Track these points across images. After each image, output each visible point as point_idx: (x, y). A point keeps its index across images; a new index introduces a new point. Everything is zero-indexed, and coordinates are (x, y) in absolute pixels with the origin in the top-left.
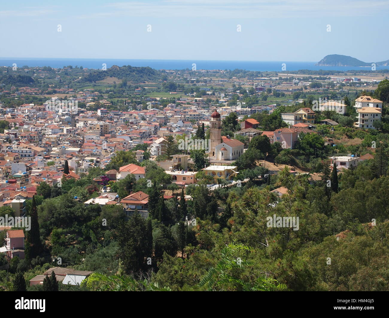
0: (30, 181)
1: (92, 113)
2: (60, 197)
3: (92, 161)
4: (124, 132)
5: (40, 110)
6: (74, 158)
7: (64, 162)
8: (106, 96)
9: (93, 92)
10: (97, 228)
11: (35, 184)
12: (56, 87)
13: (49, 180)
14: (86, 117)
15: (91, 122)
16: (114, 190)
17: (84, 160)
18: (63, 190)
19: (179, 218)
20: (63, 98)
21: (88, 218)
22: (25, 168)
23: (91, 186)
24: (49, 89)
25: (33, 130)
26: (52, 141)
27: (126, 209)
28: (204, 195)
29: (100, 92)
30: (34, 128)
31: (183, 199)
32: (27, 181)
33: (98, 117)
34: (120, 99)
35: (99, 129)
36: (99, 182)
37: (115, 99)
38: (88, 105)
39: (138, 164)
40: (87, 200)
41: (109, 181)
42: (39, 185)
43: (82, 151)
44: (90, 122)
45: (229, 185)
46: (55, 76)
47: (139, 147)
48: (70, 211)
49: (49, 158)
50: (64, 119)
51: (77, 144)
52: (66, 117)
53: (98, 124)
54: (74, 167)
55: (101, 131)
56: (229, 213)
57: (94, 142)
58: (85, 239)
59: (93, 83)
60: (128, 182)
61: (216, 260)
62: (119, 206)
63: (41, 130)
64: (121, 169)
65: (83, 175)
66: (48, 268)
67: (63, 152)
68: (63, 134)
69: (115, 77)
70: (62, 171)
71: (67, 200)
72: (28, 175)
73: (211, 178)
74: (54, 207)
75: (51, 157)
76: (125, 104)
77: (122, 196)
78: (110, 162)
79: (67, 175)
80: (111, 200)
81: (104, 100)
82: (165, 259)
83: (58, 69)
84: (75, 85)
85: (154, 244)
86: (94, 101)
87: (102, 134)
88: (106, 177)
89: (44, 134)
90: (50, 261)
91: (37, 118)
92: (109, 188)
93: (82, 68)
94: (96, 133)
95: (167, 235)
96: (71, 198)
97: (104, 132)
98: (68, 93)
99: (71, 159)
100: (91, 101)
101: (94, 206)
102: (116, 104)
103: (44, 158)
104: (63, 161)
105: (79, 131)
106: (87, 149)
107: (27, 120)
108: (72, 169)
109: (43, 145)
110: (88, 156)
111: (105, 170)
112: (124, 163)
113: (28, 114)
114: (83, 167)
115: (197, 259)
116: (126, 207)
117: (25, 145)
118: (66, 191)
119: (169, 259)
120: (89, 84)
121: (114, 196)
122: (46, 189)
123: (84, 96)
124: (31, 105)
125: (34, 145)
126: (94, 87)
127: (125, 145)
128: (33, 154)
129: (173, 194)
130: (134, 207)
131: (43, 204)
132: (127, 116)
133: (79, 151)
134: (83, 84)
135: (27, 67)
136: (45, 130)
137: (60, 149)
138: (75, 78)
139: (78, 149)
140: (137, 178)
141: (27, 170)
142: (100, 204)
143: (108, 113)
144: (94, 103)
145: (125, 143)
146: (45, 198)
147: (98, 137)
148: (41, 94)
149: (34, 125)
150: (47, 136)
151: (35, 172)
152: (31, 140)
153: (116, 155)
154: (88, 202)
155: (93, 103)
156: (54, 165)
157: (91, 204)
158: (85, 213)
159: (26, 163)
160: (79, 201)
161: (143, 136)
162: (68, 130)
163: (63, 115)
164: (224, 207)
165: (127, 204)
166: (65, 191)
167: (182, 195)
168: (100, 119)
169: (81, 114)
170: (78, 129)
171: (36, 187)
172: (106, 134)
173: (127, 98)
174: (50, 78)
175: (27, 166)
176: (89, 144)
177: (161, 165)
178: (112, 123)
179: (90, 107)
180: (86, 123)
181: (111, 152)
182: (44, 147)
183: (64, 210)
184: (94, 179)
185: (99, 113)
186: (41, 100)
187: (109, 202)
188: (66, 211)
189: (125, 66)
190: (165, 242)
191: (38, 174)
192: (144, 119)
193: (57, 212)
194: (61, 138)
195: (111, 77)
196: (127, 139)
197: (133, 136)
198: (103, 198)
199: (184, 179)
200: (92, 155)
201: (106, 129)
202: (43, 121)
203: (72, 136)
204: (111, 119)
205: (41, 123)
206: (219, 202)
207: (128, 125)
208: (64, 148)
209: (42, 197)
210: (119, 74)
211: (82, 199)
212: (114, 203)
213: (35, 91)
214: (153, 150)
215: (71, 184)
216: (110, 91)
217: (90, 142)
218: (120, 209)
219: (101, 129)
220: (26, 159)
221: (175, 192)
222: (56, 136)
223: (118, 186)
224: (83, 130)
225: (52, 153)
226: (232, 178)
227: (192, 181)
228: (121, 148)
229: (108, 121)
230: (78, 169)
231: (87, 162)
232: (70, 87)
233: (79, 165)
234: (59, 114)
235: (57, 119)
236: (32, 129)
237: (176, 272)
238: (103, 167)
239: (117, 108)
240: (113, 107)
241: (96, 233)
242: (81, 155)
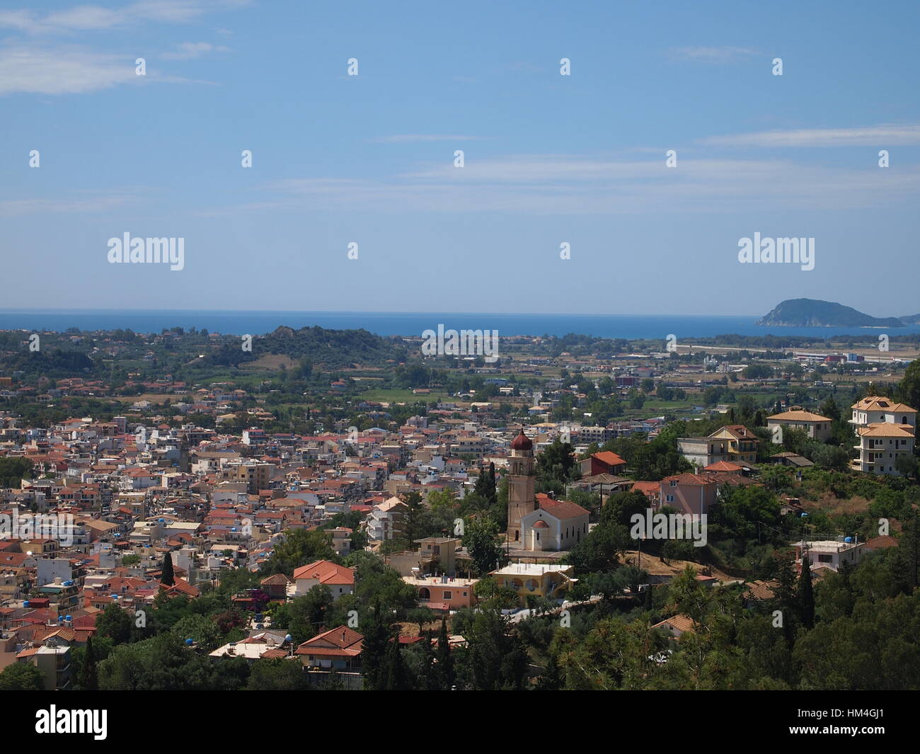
0: (81, 603)
1: (230, 440)
2: (153, 639)
3: (228, 553)
4: (305, 485)
5: (105, 432)
6: (186, 548)
7: (161, 557)
8: (261, 399)
9: (231, 389)
11: (92, 610)
12: (143, 378)
13: (127, 600)
14: (214, 449)
15: (226, 460)
16: (281, 623)
17: (209, 552)
18: (158, 624)
20: (161, 404)
22: (70, 571)
23: (226, 613)
24: (127, 383)
25: (89, 481)
26: (134, 507)
27: (310, 669)
28: (495, 633)
29: (248, 388)
30: (92, 476)
31: (444, 644)
32: (74, 601)
33: (245, 449)
34: (296, 406)
35: (246, 478)
36: (244, 605)
37: (284, 405)
38: (219, 419)
39: (338, 561)
40: (216, 648)
41: (268, 601)
42: (103, 612)
43: (205, 530)
44: (223, 461)
45: (554, 611)
46: (142, 352)
47: (339, 520)
48: (175, 674)
49: (126, 548)
50: (162, 454)
51: (194, 513)
52: (168, 449)
53: (244, 465)
54: (187, 568)
55: (251, 483)
56: (555, 677)
57: (232, 508)
59: (233, 368)
60: (314, 604)
62: (292, 661)
63: (109, 480)
64: (297, 572)
65: (206, 588)
67: (161, 531)
68: (160, 488)
69: (282, 353)
70: (156, 577)
71: (170, 646)
72: (75, 588)
74: (138, 664)
75: (131, 543)
76: (308, 419)
77: (299, 638)
78: (271, 555)
79: (170, 588)
80: (274, 648)
81: (257, 408)
83: (149, 334)
84: (190, 373)
86: (233, 412)
87: (252, 490)
88: (261, 592)
89: (117, 491)
91: (100, 452)
92: (267, 618)
93: (205, 333)
94: (238, 488)
96: (178, 642)
97: (256, 483)
98: (172, 393)
99: (178, 548)
100: (227, 411)
101: (232, 661)
102: (286, 417)
103: (115, 546)
104: (159, 554)
105: (198, 482)
106: (216, 525)
107: (75, 457)
108: (181, 573)
109: (113, 516)
110: (219, 542)
111: (260, 574)
112: (304, 559)
113: (77, 442)
114: (207, 568)
116: (308, 664)
118: (166, 626)
120: (223, 372)
121: (280, 638)
122: (119, 622)
123: (210, 399)
124: (83, 420)
125: (92, 515)
126: (233, 378)
127: (307, 515)
128: (88, 537)
129: (422, 634)
130: (329, 664)
131: (112, 658)
132: (311, 446)
133: (199, 531)
134: (207, 371)
135: (75, 331)
136: (119, 480)
137: (152, 525)
138: (189, 356)
139: (195, 526)
140: (336, 595)
141: (74, 576)
142: (247, 656)
143: (267, 439)
144: (234, 416)
145: (307, 511)
146: (116, 643)
147: (244, 497)
148: (110, 393)
149: (92, 469)
150: (121, 494)
151: (95, 579)
152: (84, 504)
153: (285, 540)
154: (218, 653)
155: (231, 416)
156: (139, 564)
157: (225, 656)
158: (212, 680)
159: (73, 560)
160: (197, 650)
161: (350, 492)
162: (172, 479)
163: (161, 444)
164: (544, 663)
165: (311, 657)
166: (163, 626)
167: (443, 634)
168: (247, 453)
169: (204, 442)
170: (196, 477)
171: (95, 618)
172: (263, 489)
173: (311, 403)
174: (130, 358)
175: (74, 567)
176: (224, 512)
177: (392, 562)
178: (277, 463)
179: (225, 425)
180: (214, 464)
181: (274, 532)
182: (115, 520)
183: (161, 671)
184: (234, 597)
185: (246, 439)
186: (108, 409)
187: (269, 651)
188: (166, 673)
189: (308, 328)
191: (100, 585)
192: (351, 453)
193: (145, 677)
194: (155, 500)
195: (274, 353)
196: (312, 500)
197: (330, 493)
198: (254, 641)
199: (447, 596)
200: (230, 539)
201: (263, 477)
202: (112, 458)
203: (182, 493)
204: (274, 453)
205: (108, 463)
206: (530, 652)
207: (315, 469)
208: (163, 523)
209: (109, 639)
210: (294, 347)
211: (204, 644)
212: (282, 654)
213: (96, 388)
214: (373, 526)
215: (178, 608)
216: (273, 387)
217: (225, 509)
218: (295, 668)
219: (251, 476)
220: (72, 549)
221: (427, 627)
222: (143, 494)
223: (289, 612)
224: (207, 480)
225: (133, 534)
226: (562, 594)
227: (467, 600)
228: (296, 522)
229: (268, 458)
230: (196, 573)
231: (216, 555)
232: (177, 377)
233: (198, 563)
234: (150, 441)
235: (146, 453)
236: (86, 477)
238: (254, 567)
239: (288, 427)
240: (278, 425)
242: (201, 540)
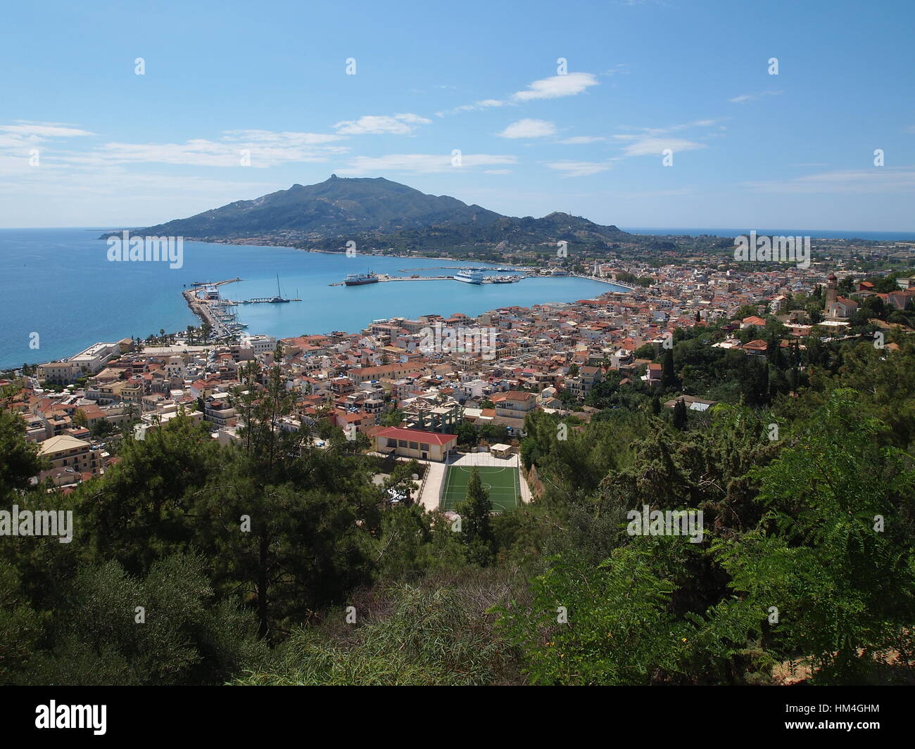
0: (668, 326)
1: (723, 274)
2: (692, 340)
3: (720, 312)
4: (749, 290)
5: (679, 270)
6: (705, 310)
9: (724, 256)
10: (721, 367)
11: (672, 329)
12: (693, 252)
13: (684, 326)
14: (717, 277)
16: (737, 337)
17: (713, 311)
18: (694, 334)
19: (793, 364)
20: (699, 261)
21: (714, 359)
23: (718, 332)
24: (687, 253)
25: (673, 286)
26: (688, 295)
27: (747, 353)
28: (817, 345)
31: (797, 348)
32: (666, 326)
36: (725, 330)
38: (719, 266)
39: (760, 317)
40: (714, 344)
41: (733, 329)
42: (676, 330)
43: (712, 304)
44: (720, 281)
45: (841, 339)
46: (693, 243)
47: (761, 302)
48: (699, 352)
49: (684, 309)
50: (698, 278)
51: (709, 298)
52: (700, 276)
53: (727, 282)
54: (705, 317)
55: (729, 289)
56: (840, 362)
57: (722, 297)
58: (710, 376)
59: (725, 249)
60: (750, 331)
61: (825, 401)
62: (741, 350)
63: (679, 286)
64: (744, 320)
65: (711, 323)
66: (679, 396)
67: (696, 304)
68: (697, 289)
70: (694, 319)
71: (698, 342)
72: (666, 321)
73: (826, 331)
74: (686, 348)
75: (686, 307)
76: (751, 267)
77: (744, 343)
78: (735, 314)
79: (699, 323)
81: (733, 263)
82: (779, 396)
83: (695, 237)
84: (709, 250)
85: (770, 384)
86: (724, 264)
87: (730, 291)
88: (731, 326)
89: (682, 290)
90: (681, 390)
91: (677, 277)
92: (733, 335)
93: (715, 236)
94: (724, 290)
95: (783, 378)
96: (701, 341)
97: (731, 289)
98: (703, 257)
99: (702, 310)
100: (722, 264)
101: (719, 349)
102: (743, 266)
103: (681, 308)
104: (696, 312)
105: (710, 288)
106: (716, 303)
107: (668, 278)
108: (703, 318)
110: (717, 308)
111: (731, 320)
112: (747, 315)
113: (669, 273)
114: (712, 317)
115: (808, 398)
116: (747, 351)
117: (666, 298)
119: (781, 397)
120: (721, 250)
121: (737, 342)
122: (680, 333)
123: (716, 259)
124: (672, 265)
125: (673, 297)
126: (725, 252)
127: (749, 300)
128: (671, 305)
129: (789, 344)
130: (754, 352)
132: (752, 276)
133: (710, 304)
134: (715, 249)
135: (670, 236)
136: (683, 286)
137: (693, 301)
138: (709, 244)
139: (709, 302)
140: (758, 329)
141: (666, 317)
142: (725, 347)
143: (736, 274)
146: (679, 340)
147: (726, 293)
148: (681, 257)
149: (674, 282)
151: (673, 319)
152: (670, 294)
153: (741, 309)
154: (714, 346)
156: (688, 315)
157: (717, 347)
158: (712, 354)
159: (666, 312)
160: (707, 344)
161: (765, 293)
162: (701, 286)
163: (698, 274)
164: (836, 357)
165: (748, 349)
166: (696, 335)
167: (797, 344)
168: (728, 278)
169: (713, 274)
170: (710, 286)
171: (673, 331)
172: (734, 291)
174: (688, 245)
175: (666, 314)
177: (779, 318)
178: (739, 282)
179: (721, 268)
180: (716, 282)
181: (737, 306)
182: (681, 299)
183: (694, 350)
184: (721, 327)
185: (728, 273)
186: (680, 262)
187: (733, 346)
188: (696, 351)
190: (780, 383)
191: (675, 321)
192: (767, 279)
193: (689, 352)
194: (695, 293)
196: (751, 295)
197: (758, 293)
198: (728, 343)
199: (800, 331)
200: (721, 308)
201: (734, 287)
202: (681, 279)
203: (705, 291)
204: (738, 279)
205: (679, 280)
206: (831, 353)
207: (753, 284)
208: (697, 301)
211: (710, 343)
212: (737, 347)
213: (676, 255)
214: (773, 305)
215: (701, 330)
217: (719, 297)
218: (742, 353)
219: (729, 286)
220: (666, 309)
221: (791, 342)
222: (691, 291)
223: (741, 334)
224: (714, 287)
225: (687, 304)
226: (845, 333)
227: (807, 333)
228: (745, 303)
229: (736, 280)
230: (708, 318)
231: (715, 313)
232: (705, 252)
233: (709, 315)
234: (694, 273)
235: (693, 277)
236: (671, 285)
237: (789, 407)
238: (729, 317)
239: (743, 270)
240: (740, 269)
241: (720, 371)
242: (711, 307)
